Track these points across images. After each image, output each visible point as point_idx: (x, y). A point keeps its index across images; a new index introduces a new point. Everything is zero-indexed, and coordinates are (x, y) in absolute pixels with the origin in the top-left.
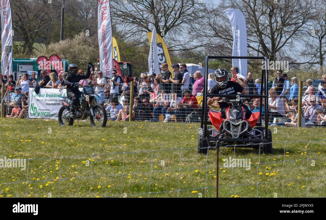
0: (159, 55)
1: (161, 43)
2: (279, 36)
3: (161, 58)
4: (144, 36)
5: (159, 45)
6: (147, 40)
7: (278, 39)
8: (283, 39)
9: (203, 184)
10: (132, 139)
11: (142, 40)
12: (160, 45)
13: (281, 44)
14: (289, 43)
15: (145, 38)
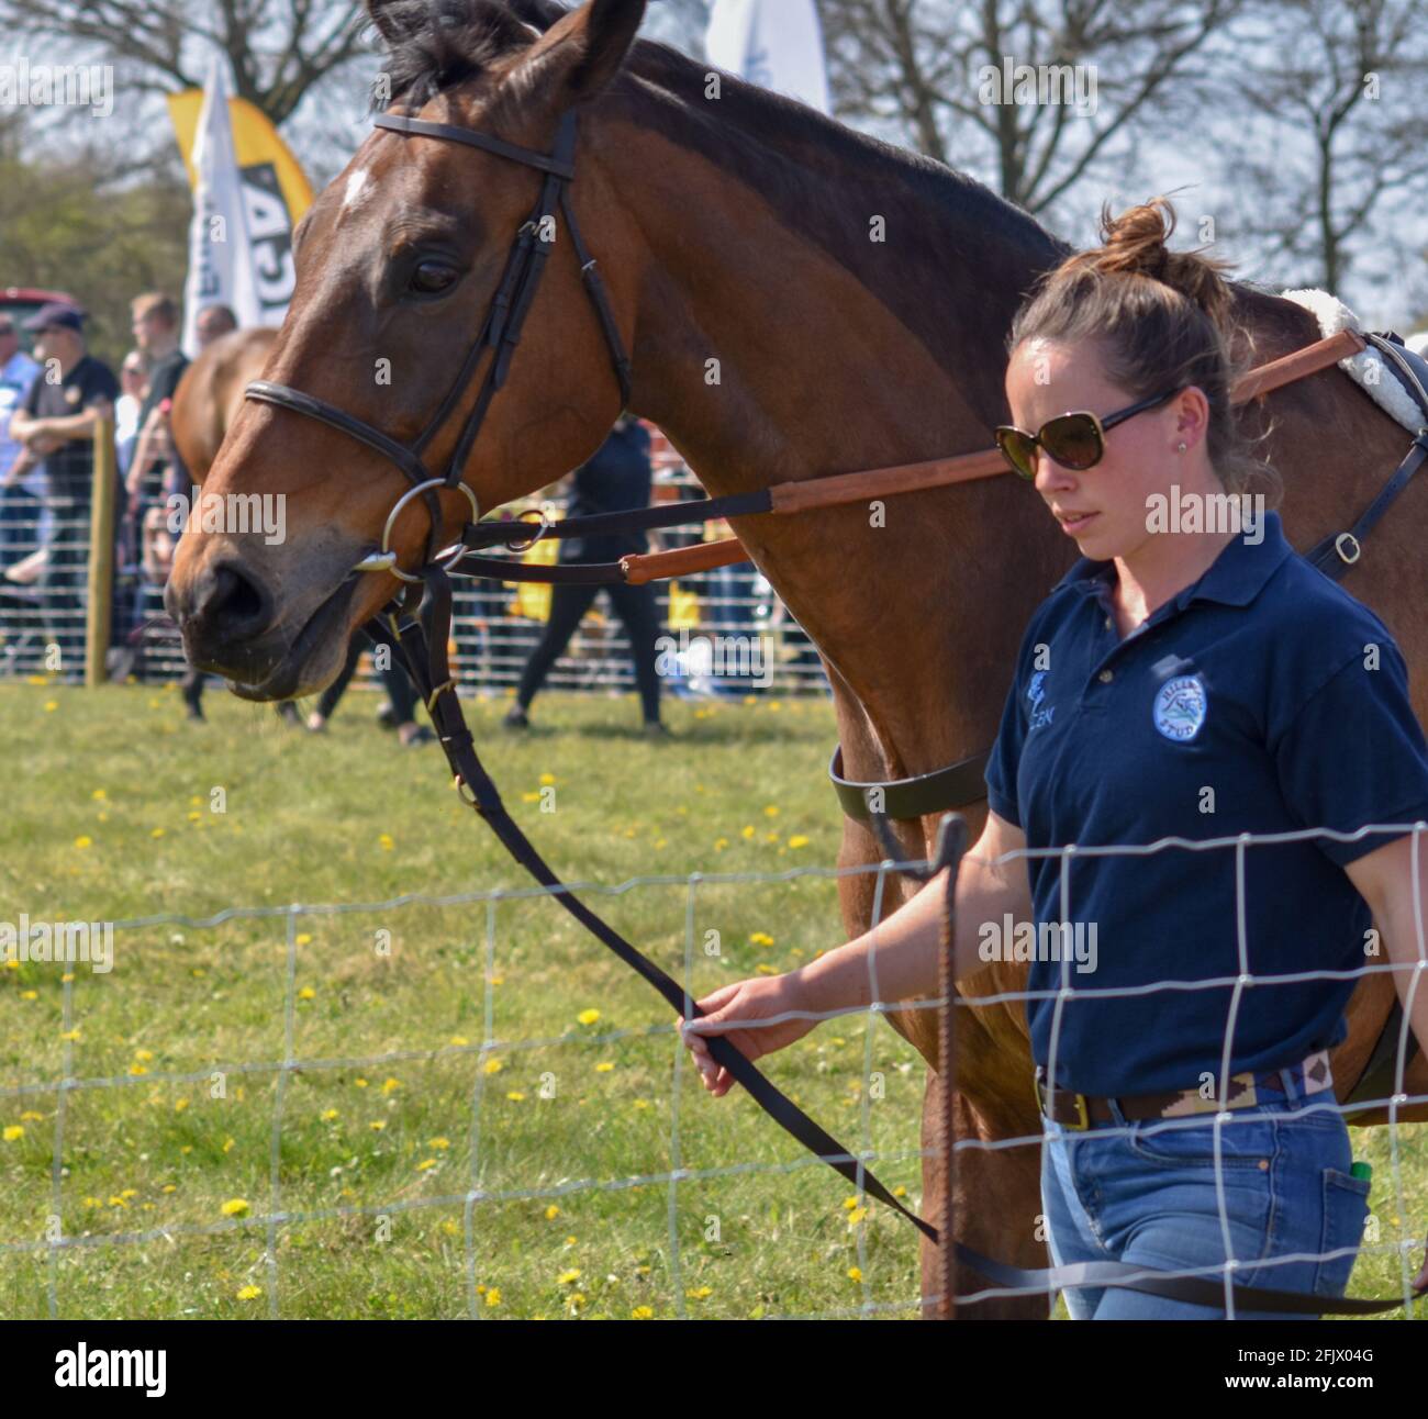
0: (256, 242)
1: (269, 167)
2: (1050, 113)
3: (271, 266)
4: (153, 118)
5: (259, 176)
6: (174, 149)
7: (1043, 137)
8: (1076, 137)
9: (641, 1103)
10: (122, 807)
11: (142, 151)
12: (266, 177)
13: (1060, 170)
14: (1112, 159)
15: (158, 132)
